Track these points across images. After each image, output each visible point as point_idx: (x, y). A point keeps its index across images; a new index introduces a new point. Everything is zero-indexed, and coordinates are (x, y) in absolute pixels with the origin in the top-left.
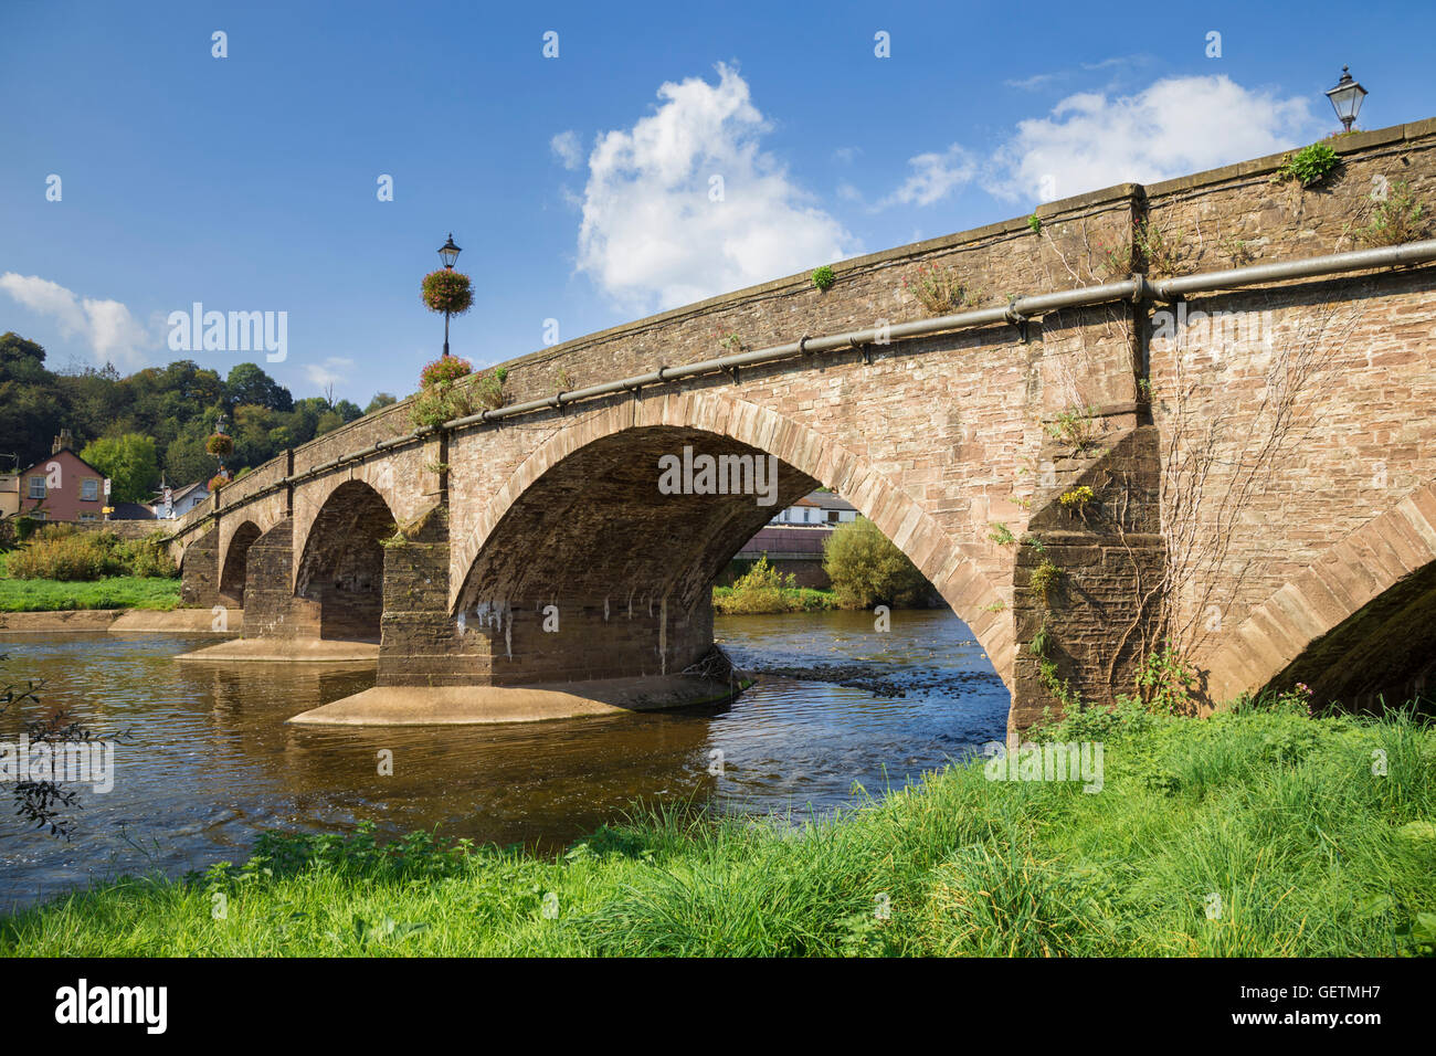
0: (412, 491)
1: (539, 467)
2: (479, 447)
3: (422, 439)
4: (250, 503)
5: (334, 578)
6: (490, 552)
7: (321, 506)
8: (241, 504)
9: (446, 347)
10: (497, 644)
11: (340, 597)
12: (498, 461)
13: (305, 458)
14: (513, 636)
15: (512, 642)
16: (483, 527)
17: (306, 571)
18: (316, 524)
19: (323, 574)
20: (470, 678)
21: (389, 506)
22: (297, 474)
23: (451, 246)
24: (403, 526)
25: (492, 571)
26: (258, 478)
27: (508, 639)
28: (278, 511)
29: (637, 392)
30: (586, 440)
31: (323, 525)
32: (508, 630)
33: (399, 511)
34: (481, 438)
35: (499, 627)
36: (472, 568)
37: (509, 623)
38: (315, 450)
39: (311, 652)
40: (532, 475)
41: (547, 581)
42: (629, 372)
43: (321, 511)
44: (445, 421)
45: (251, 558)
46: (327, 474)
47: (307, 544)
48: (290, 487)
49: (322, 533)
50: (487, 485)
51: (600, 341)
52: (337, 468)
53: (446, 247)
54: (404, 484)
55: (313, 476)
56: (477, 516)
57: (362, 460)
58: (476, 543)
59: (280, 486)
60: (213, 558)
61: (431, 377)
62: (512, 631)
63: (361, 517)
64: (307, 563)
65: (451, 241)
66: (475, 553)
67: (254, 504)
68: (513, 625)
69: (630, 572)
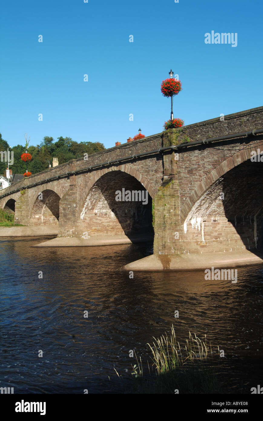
1: (236, 162)
2: (197, 155)
5: (94, 212)
10: (199, 236)
11: (97, 219)
12: (210, 160)
14: (204, 232)
17: (84, 209)
19: (90, 210)
27: (203, 234)
31: (93, 190)
35: (199, 229)
37: (203, 227)
47: (86, 198)
50: (203, 170)
61: (169, 126)
62: (204, 230)
64: (85, 206)
68: (204, 228)
69: (246, 206)
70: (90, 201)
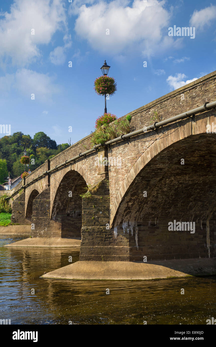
0: (94, 173)
1: (147, 159)
2: (121, 152)
3: (97, 150)
4: (36, 182)
5: (66, 212)
6: (127, 199)
7: (60, 182)
8: (32, 183)
9: (106, 110)
10: (131, 241)
11: (69, 220)
12: (129, 157)
13: (54, 163)
14: (138, 238)
15: (138, 241)
16: (124, 188)
17: (55, 209)
18: (59, 190)
19: (62, 210)
20: (120, 257)
21: (85, 180)
22: (51, 169)
23: (106, 66)
24: (90, 189)
25: (128, 208)
26: (38, 172)
28: (45, 185)
29: (193, 117)
30: (168, 144)
31: (61, 190)
32: (136, 235)
33: (89, 182)
34: (121, 148)
35: (132, 233)
36: (119, 206)
37: (137, 232)
38: (57, 159)
39: (57, 243)
40: (144, 163)
41: (153, 212)
42: (188, 108)
43: (60, 184)
44: (106, 142)
45: (35, 204)
46: (62, 169)
47: (55, 198)
48: (48, 175)
49: (61, 193)
50: (125, 169)
51: (173, 96)
52: (65, 166)
53: (103, 66)
54: (91, 170)
55: (57, 170)
56: (121, 183)
57: (74, 161)
58: (121, 195)
59: (45, 174)
60: (23, 205)
61: (100, 123)
62: (138, 235)
63: (76, 186)
64: (56, 206)
65: (106, 63)
66: (120, 199)
67: (37, 182)
68: (138, 233)
69: (191, 208)
70: (59, 201)
